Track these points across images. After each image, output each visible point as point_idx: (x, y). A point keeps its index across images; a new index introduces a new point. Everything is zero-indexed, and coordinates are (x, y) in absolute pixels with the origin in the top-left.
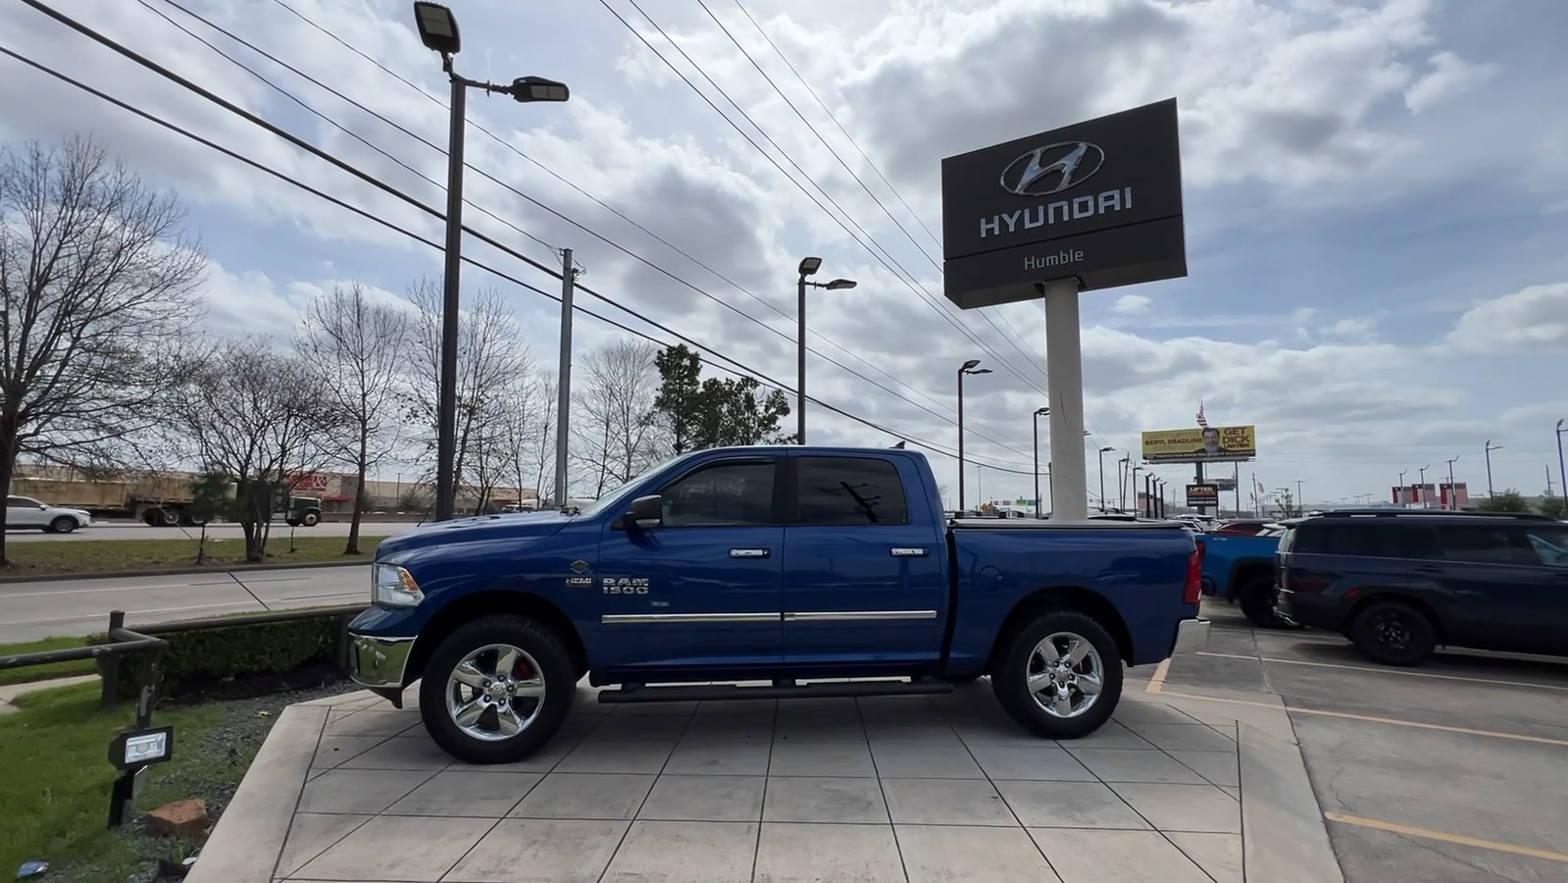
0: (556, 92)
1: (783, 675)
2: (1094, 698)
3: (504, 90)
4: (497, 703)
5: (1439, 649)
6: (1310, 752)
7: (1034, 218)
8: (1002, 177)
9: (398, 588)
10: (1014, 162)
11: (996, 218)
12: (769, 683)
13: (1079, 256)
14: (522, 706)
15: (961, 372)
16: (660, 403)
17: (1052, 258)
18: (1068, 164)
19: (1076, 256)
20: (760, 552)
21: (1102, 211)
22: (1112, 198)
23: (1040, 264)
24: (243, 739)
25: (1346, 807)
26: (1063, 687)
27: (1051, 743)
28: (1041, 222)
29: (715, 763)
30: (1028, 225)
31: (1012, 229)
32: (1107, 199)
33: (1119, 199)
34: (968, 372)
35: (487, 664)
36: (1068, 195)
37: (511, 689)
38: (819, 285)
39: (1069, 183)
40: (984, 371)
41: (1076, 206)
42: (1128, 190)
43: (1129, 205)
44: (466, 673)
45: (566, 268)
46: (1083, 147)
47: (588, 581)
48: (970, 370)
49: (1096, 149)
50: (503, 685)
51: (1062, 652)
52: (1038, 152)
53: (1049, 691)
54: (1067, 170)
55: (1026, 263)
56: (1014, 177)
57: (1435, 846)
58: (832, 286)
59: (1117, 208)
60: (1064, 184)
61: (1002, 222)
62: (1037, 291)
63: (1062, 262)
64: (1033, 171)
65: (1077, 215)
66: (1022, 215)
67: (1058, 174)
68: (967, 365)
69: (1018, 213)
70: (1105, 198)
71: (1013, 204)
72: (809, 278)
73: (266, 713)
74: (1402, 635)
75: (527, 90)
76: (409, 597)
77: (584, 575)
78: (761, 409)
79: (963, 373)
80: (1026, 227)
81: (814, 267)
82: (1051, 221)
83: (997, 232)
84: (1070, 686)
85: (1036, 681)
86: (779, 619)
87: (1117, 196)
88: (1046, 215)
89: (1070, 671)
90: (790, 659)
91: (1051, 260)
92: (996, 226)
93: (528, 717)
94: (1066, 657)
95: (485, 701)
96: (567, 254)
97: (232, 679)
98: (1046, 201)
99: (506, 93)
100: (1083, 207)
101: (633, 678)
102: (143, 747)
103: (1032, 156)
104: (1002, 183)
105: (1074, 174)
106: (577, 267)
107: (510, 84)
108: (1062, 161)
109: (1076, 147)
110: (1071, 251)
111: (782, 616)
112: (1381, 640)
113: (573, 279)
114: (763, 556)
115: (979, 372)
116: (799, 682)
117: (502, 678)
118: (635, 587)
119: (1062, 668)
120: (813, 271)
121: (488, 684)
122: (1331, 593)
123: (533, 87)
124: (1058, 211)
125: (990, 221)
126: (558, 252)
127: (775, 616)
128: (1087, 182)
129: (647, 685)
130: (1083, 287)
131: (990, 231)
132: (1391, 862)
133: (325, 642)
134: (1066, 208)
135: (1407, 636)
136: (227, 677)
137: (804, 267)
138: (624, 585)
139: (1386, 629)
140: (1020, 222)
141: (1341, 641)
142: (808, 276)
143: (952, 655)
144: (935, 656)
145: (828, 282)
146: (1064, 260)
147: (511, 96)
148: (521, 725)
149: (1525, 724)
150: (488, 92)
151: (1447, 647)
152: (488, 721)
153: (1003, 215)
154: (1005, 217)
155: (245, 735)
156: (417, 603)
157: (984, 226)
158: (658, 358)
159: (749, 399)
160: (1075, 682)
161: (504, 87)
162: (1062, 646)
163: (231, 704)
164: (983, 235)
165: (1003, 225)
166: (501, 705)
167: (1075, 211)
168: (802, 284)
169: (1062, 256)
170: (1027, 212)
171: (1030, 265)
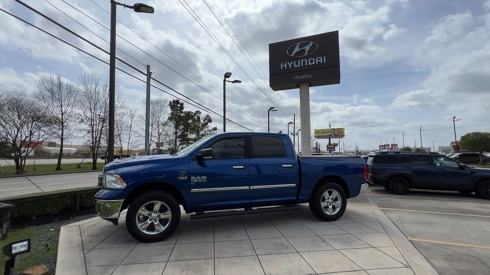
0: (149, 10)
1: (248, 207)
2: (339, 208)
3: (131, 7)
4: (154, 221)
5: (410, 190)
6: (394, 221)
7: (297, 64)
8: (288, 51)
9: (116, 182)
10: (292, 46)
11: (286, 63)
12: (243, 209)
13: (310, 76)
14: (163, 222)
15: (269, 110)
16: (170, 119)
17: (302, 76)
18: (307, 48)
19: (309, 76)
20: (242, 167)
21: (317, 63)
22: (320, 59)
23: (299, 78)
24: (48, 240)
25: (412, 236)
26: (330, 206)
27: (328, 223)
28: (299, 65)
29: (230, 236)
30: (295, 66)
31: (290, 67)
32: (318, 59)
33: (321, 60)
34: (271, 111)
35: (150, 208)
36: (307, 57)
37: (159, 216)
38: (230, 82)
39: (308, 54)
40: (276, 110)
41: (309, 61)
42: (324, 57)
43: (325, 62)
44: (143, 211)
45: (148, 71)
46: (311, 43)
47: (186, 178)
48: (271, 110)
49: (316, 44)
50: (156, 215)
51: (330, 195)
52: (298, 44)
53: (326, 207)
54: (307, 50)
56: (291, 51)
57: (439, 245)
58: (234, 82)
59: (321, 62)
60: (306, 54)
61: (287, 64)
62: (298, 86)
63: (305, 78)
64: (297, 49)
65: (310, 64)
66: (293, 62)
67: (304, 50)
68: (271, 108)
71: (291, 59)
72: (227, 79)
73: (53, 230)
74: (401, 186)
75: (139, 8)
76: (120, 185)
77: (185, 176)
78: (202, 121)
79: (270, 111)
80: (295, 67)
81: (229, 76)
82: (302, 65)
83: (286, 68)
84: (332, 205)
85: (323, 204)
86: (249, 188)
88: (300, 63)
89: (332, 201)
90: (251, 201)
93: (165, 225)
94: (331, 197)
95: (150, 221)
96: (148, 67)
97: (35, 218)
98: (300, 59)
99: (131, 8)
100: (312, 61)
101: (200, 210)
102: (19, 247)
103: (296, 45)
104: (287, 52)
105: (309, 51)
106: (152, 72)
107: (133, 5)
108: (305, 47)
109: (309, 43)
111: (250, 187)
112: (396, 187)
113: (150, 76)
114: (244, 168)
115: (274, 111)
116: (253, 208)
117: (155, 212)
118: (202, 180)
119: (330, 200)
120: (229, 77)
121: (150, 215)
122: (384, 175)
123: (141, 7)
124: (304, 62)
125: (284, 64)
126: (146, 66)
127: (247, 187)
128: (313, 54)
129: (205, 212)
130: (311, 86)
131: (284, 67)
132: (431, 251)
133: (71, 202)
134: (306, 62)
135: (402, 186)
136: (33, 217)
137: (226, 75)
138: (198, 179)
139: (397, 184)
140: (293, 65)
141: (383, 188)
142: (227, 78)
143: (300, 197)
144: (295, 198)
145: (233, 81)
146: (306, 77)
147: (133, 10)
148: (163, 228)
149: (439, 209)
150: (125, 7)
151: (412, 189)
152: (151, 228)
155: (48, 238)
156: (124, 188)
157: (282, 66)
158: (170, 104)
159: (199, 118)
160: (334, 204)
161: (131, 6)
162: (330, 193)
163: (37, 227)
164: (282, 68)
165: (288, 66)
166: (156, 222)
167: (309, 63)
168: (225, 81)
169: (305, 76)
170: (295, 62)
171: (295, 78)
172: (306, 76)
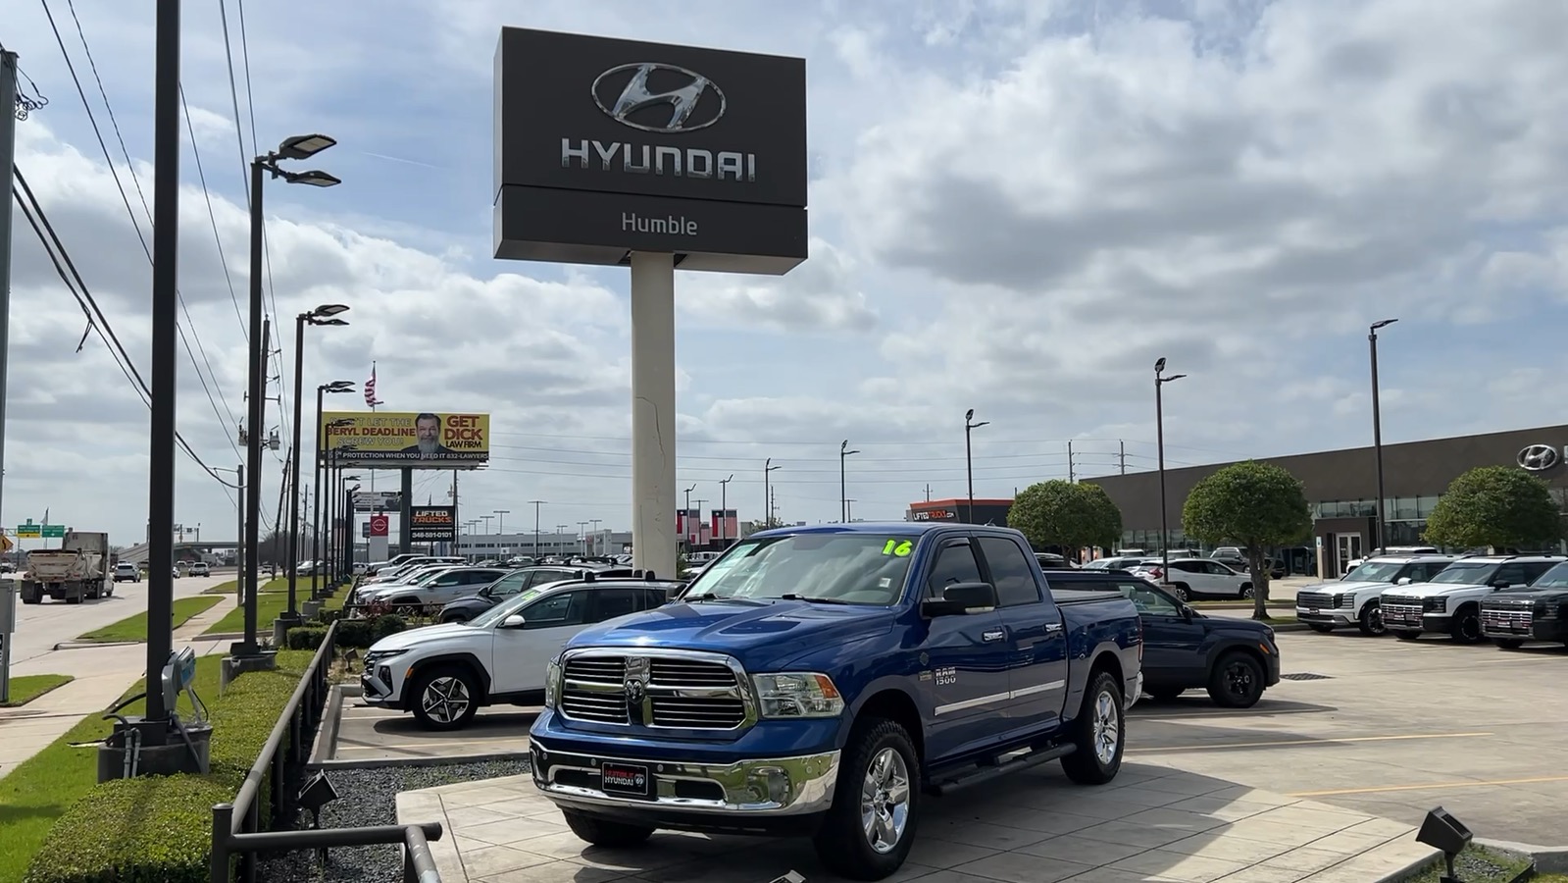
7: (637, 160)
8: (594, 87)
10: (611, 71)
11: (585, 143)
13: (691, 228)
15: (303, 316)
17: (658, 221)
18: (687, 97)
19: (689, 228)
21: (720, 175)
22: (732, 161)
23: (643, 227)
28: (645, 168)
30: (628, 165)
31: (607, 166)
32: (727, 161)
33: (736, 163)
36: (683, 141)
37: (885, 797)
38: (285, 175)
39: (682, 126)
41: (690, 159)
42: (751, 157)
43: (751, 176)
46: (701, 81)
49: (717, 92)
52: (646, 67)
54: (680, 106)
55: (625, 221)
56: (610, 92)
59: (739, 175)
60: (676, 125)
61: (593, 152)
62: (624, 261)
63: (671, 231)
64: (635, 91)
65: (691, 171)
66: (621, 149)
67: (667, 107)
69: (615, 146)
70: (725, 159)
71: (610, 132)
72: (283, 162)
80: (626, 168)
81: (309, 149)
82: (658, 170)
83: (584, 164)
84: (1105, 736)
86: (1008, 697)
87: (739, 162)
88: (651, 160)
89: (1105, 724)
91: (657, 224)
92: (584, 153)
98: (655, 140)
100: (700, 163)
103: (635, 71)
104: (594, 93)
108: (675, 93)
109: (693, 78)
110: (683, 218)
111: (1010, 695)
114: (1000, 638)
118: (950, 677)
120: (300, 154)
124: (668, 159)
125: (575, 145)
128: (705, 131)
131: (575, 159)
134: (678, 158)
137: (298, 145)
138: (945, 676)
140: (617, 159)
142: (286, 159)
146: (674, 229)
153: (594, 142)
154: (597, 144)
157: (567, 151)
160: (1108, 732)
162: (1103, 703)
164: (565, 163)
165: (594, 156)
167: (690, 166)
169: (671, 222)
170: (627, 147)
171: (629, 225)
172: (674, 225)
